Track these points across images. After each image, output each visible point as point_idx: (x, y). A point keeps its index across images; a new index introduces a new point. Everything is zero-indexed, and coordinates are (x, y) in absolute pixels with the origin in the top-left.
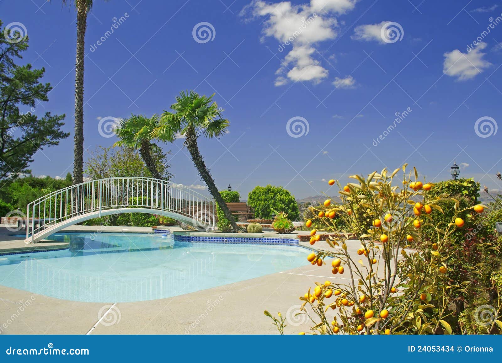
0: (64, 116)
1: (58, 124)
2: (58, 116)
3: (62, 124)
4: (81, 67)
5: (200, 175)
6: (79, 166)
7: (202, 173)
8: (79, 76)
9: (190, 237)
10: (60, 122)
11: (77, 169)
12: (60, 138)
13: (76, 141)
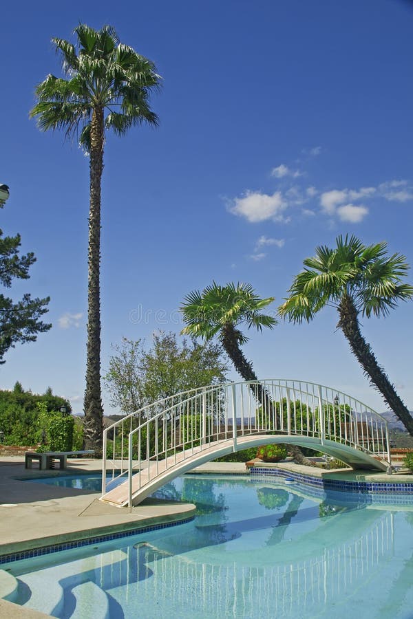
0: (48, 299)
1: (39, 311)
2: (40, 299)
3: (45, 311)
4: (96, 223)
5: (367, 376)
6: (95, 367)
7: (370, 374)
8: (95, 236)
9: (365, 484)
10: (43, 308)
11: (92, 372)
12: (38, 332)
13: (90, 331)
